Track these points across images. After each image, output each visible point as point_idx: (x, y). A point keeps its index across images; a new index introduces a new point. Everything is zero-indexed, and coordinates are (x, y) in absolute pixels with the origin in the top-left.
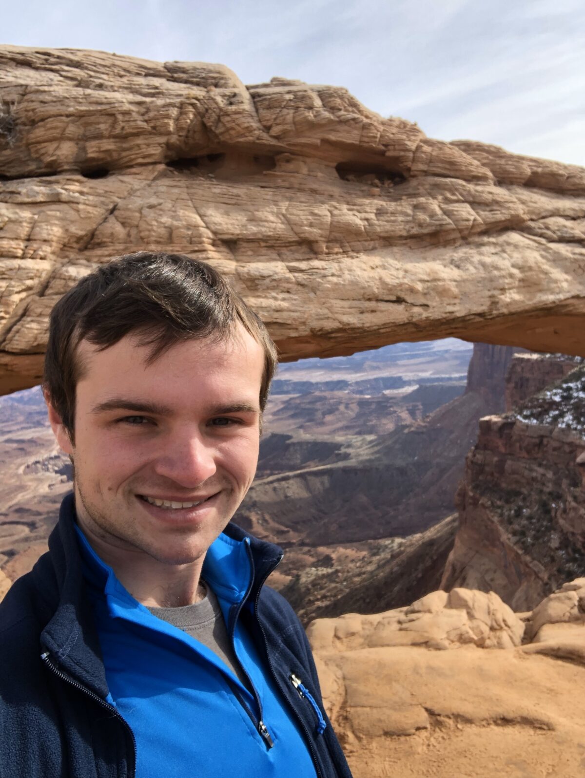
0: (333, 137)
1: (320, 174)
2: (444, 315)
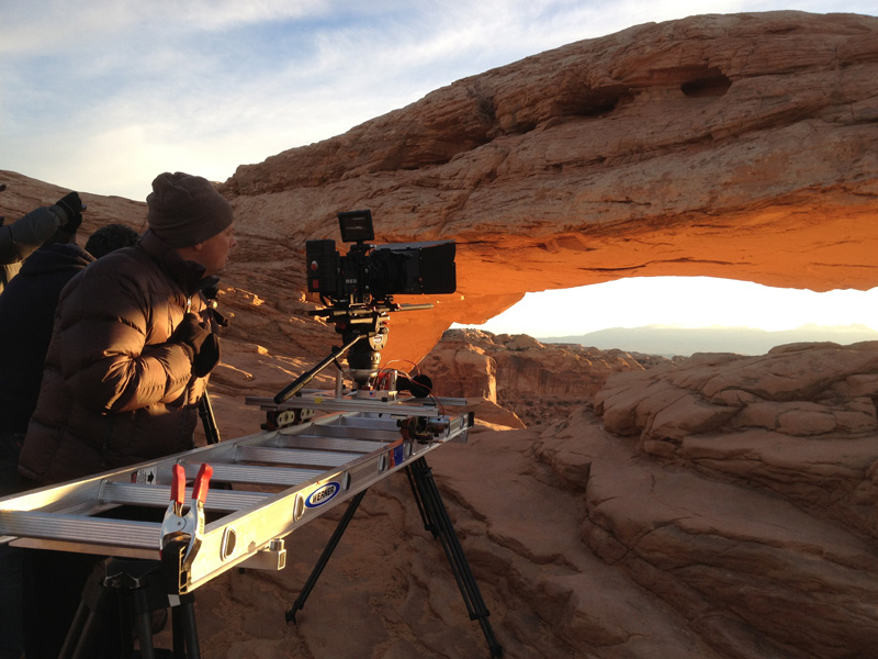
0: (656, 67)
1: (658, 98)
2: (663, 212)
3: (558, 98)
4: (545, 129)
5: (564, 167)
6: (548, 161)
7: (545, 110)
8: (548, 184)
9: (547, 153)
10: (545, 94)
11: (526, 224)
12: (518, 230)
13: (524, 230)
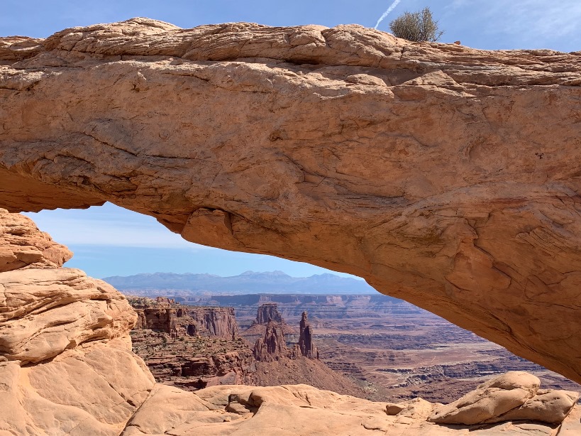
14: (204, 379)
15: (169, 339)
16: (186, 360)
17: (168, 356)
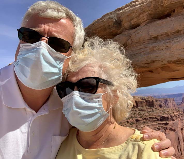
3: (150, 12)
4: (145, 25)
5: (159, 37)
6: (151, 36)
7: (144, 17)
8: (154, 45)
9: (150, 33)
10: (144, 11)
11: (147, 62)
12: (143, 65)
13: (146, 65)
14: (167, 122)
15: (154, 109)
16: (161, 116)
17: (155, 115)
